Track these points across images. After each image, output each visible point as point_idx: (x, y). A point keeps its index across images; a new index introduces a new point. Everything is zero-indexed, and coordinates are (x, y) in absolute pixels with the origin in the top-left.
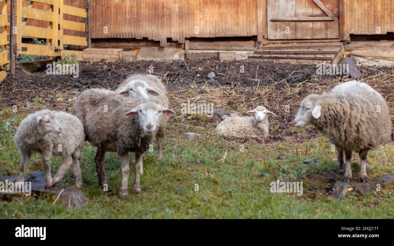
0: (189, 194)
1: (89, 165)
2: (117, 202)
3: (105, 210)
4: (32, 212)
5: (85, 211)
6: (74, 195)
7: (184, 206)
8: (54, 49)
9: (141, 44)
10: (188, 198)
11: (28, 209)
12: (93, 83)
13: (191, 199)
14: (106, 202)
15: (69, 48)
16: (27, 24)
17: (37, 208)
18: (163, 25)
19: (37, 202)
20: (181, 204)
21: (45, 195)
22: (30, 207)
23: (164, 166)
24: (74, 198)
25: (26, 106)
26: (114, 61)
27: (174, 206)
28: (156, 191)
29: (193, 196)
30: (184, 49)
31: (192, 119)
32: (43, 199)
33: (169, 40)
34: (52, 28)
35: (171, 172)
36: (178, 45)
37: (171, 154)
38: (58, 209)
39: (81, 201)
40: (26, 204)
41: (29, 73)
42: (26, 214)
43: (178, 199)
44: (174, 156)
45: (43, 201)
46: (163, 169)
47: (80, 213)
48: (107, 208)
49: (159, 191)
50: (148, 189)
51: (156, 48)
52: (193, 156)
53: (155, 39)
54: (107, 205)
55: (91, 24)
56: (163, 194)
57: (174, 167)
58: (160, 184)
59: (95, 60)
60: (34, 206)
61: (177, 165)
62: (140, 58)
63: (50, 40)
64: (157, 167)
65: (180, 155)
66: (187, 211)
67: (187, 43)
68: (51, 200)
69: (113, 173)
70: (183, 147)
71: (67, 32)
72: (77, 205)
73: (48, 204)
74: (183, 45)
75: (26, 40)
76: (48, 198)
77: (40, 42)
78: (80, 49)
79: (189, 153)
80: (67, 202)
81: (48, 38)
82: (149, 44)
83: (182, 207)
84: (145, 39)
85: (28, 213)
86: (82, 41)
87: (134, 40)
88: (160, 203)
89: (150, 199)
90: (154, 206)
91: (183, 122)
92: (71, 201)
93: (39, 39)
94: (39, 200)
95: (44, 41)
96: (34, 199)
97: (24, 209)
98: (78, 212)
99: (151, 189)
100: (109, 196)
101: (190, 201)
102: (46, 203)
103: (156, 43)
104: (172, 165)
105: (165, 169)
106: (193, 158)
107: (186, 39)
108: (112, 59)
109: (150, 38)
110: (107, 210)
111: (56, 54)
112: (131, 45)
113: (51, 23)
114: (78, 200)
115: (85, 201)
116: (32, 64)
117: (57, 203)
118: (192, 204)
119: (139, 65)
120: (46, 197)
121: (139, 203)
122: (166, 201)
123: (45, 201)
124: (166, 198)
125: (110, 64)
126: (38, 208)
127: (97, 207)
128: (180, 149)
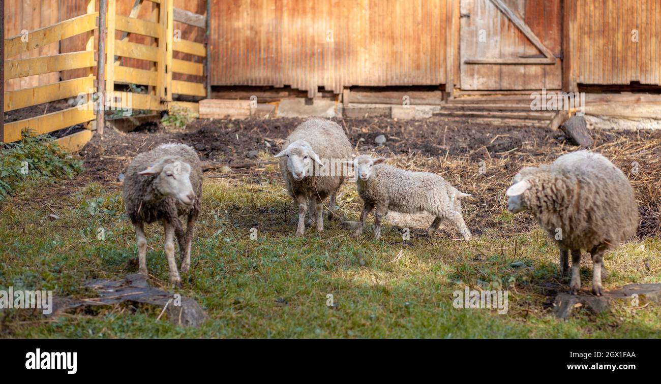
0: (349, 308)
1: (207, 265)
2: (247, 318)
3: (230, 329)
4: (127, 332)
5: (202, 330)
6: (186, 308)
7: (342, 326)
8: (159, 100)
9: (282, 94)
10: (347, 314)
11: (121, 326)
12: (213, 149)
13: (352, 315)
14: (231, 318)
15: (179, 98)
16: (121, 65)
17: (133, 325)
18: (312, 68)
19: (134, 316)
20: (338, 323)
21: (145, 307)
22: (124, 324)
23: (312, 269)
24: (186, 311)
25: (118, 180)
26: (242, 118)
27: (328, 325)
28: (303, 304)
29: (354, 311)
30: (342, 102)
31: (354, 201)
32: (143, 312)
33: (321, 89)
34: (156, 70)
35: (323, 277)
36: (333, 96)
37: (324, 251)
38: (164, 327)
39: (196, 316)
40: (118, 319)
41: (123, 134)
42: (119, 334)
43: (334, 316)
44: (327, 254)
45: (143, 315)
46: (312, 273)
47: (194, 333)
48: (232, 327)
49: (307, 304)
50: (290, 301)
51: (303, 100)
52: (355, 254)
53: (302, 87)
54: (233, 323)
55: (211, 65)
56: (312, 308)
57: (327, 269)
58: (309, 294)
59: (216, 117)
60: (129, 322)
61: (332, 267)
62: (279, 114)
63: (154, 88)
64: (303, 270)
65: (336, 253)
66: (346, 333)
67: (347, 93)
68: (154, 315)
69: (242, 276)
70: (340, 241)
71: (176, 76)
72: (191, 322)
73: (150, 320)
74: (340, 97)
75: (119, 87)
76: (150, 312)
77: (139, 90)
78: (195, 100)
79: (349, 250)
80: (176, 317)
81: (150, 84)
82: (292, 93)
83: (339, 327)
84: (287, 88)
85: (121, 332)
86: (197, 89)
87: (271, 88)
88: (308, 321)
89: (293, 315)
90: (300, 325)
91: (341, 207)
92: (183, 317)
93: (138, 86)
94: (137, 315)
95: (144, 88)
96: (130, 312)
97: (116, 327)
98: (192, 331)
99: (294, 300)
100: (236, 309)
101: (350, 318)
102: (147, 318)
103: (303, 93)
104: (324, 266)
105: (316, 273)
106: (355, 258)
107: (345, 88)
108: (241, 114)
109: (294, 86)
110: (232, 330)
111: (163, 108)
112: (267, 95)
113: (155, 64)
114: (192, 314)
115: (202, 317)
116: (127, 120)
117: (163, 319)
118: (354, 323)
119: (278, 124)
120: (147, 309)
121: (278, 320)
122: (316, 318)
123: (145, 315)
124: (316, 314)
125: (237, 123)
126: (136, 325)
127: (219, 325)
128: (336, 244)
